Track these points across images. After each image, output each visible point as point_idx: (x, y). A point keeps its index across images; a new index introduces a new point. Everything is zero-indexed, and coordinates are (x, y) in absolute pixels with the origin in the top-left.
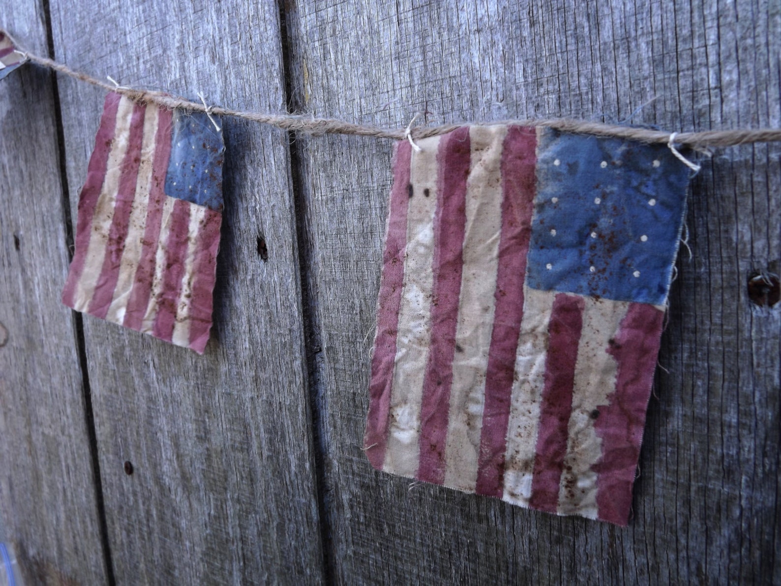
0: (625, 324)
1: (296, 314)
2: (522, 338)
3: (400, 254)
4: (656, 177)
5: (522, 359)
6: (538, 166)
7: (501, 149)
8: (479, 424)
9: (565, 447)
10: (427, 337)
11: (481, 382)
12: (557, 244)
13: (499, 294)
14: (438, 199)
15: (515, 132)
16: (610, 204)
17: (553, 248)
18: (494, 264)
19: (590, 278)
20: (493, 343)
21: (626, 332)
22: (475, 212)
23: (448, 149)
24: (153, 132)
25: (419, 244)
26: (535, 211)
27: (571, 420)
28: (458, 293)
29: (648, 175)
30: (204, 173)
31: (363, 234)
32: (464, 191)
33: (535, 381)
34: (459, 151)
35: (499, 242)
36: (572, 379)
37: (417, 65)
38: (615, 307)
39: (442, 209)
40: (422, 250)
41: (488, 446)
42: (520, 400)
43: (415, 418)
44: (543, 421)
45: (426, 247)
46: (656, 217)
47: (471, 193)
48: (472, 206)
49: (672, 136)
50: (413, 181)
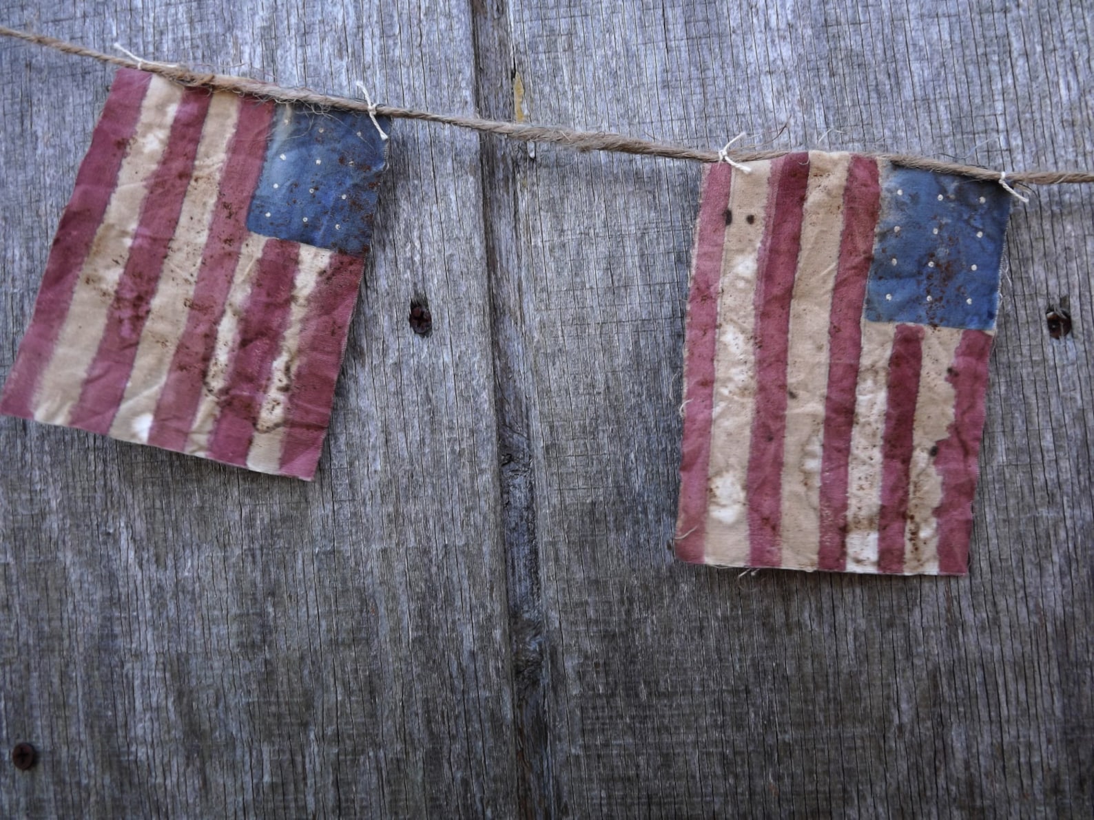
0: (960, 351)
1: (486, 406)
2: (862, 375)
3: (712, 289)
4: (983, 212)
5: (863, 399)
6: (884, 194)
7: (845, 175)
8: (817, 482)
9: (907, 493)
10: (753, 384)
11: (819, 431)
12: (897, 275)
13: (833, 330)
14: (766, 227)
15: (857, 160)
16: (945, 235)
17: (892, 278)
18: (828, 298)
19: (926, 307)
20: (831, 383)
21: (961, 359)
22: (812, 240)
23: (783, 171)
24: (222, 136)
25: (738, 277)
26: (876, 239)
27: (913, 460)
28: (786, 332)
29: (976, 210)
30: (339, 199)
31: (612, 290)
32: (801, 217)
33: (876, 422)
34: (795, 175)
35: (835, 273)
36: (913, 415)
37: (695, 97)
38: (952, 335)
39: (770, 238)
40: (741, 284)
41: (829, 506)
42: (860, 447)
43: (738, 487)
44: (886, 467)
45: (747, 281)
46: (983, 248)
47: (808, 219)
48: (809, 233)
49: (1003, 175)
50: (733, 206)
